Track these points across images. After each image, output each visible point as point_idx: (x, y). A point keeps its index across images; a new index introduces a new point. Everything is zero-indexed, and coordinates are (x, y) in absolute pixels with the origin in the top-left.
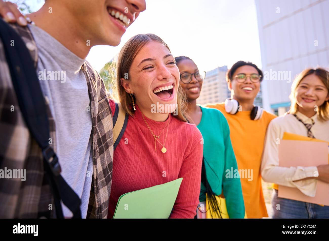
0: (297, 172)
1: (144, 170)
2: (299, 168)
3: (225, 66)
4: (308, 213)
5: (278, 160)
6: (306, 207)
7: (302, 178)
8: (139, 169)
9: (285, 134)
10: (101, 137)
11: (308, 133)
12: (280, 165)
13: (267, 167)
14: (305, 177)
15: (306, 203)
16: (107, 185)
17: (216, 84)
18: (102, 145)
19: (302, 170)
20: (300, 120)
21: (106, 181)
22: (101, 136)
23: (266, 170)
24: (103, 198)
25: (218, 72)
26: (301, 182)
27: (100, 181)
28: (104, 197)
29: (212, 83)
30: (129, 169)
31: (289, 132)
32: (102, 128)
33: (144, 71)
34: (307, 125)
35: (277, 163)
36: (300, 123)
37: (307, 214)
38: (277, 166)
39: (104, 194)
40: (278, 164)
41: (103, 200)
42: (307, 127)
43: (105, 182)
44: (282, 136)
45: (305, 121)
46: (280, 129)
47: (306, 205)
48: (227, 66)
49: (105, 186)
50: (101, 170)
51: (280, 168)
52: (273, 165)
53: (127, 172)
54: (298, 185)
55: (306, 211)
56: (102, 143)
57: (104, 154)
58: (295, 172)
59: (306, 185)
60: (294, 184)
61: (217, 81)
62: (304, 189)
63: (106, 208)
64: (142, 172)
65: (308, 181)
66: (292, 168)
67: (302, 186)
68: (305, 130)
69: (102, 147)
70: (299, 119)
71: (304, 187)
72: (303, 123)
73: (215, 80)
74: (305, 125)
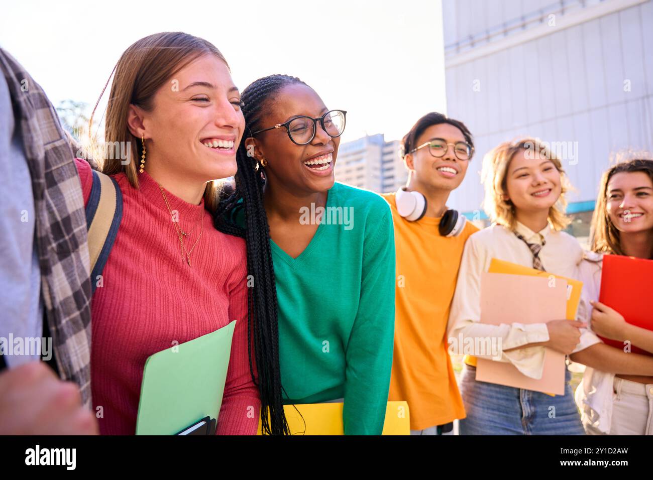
0: (513, 332)
1: (170, 298)
2: (516, 325)
3: (379, 134)
4: (521, 408)
5: (479, 310)
6: (519, 398)
7: (520, 345)
8: (160, 297)
9: (494, 262)
10: (59, 219)
11: (534, 261)
12: (482, 321)
13: (458, 325)
14: (525, 342)
15: (519, 389)
16: (85, 326)
17: (360, 169)
18: (63, 237)
19: (521, 330)
20: (520, 237)
21: (83, 319)
22: (61, 216)
23: (458, 331)
24: (78, 358)
25: (365, 146)
26: (518, 351)
27: (68, 319)
28: (79, 356)
29: (354, 166)
30: (139, 297)
31: (499, 257)
32: (60, 199)
33: (193, 102)
34: (533, 247)
35: (476, 317)
36: (521, 242)
37: (520, 410)
38: (477, 322)
39: (80, 349)
40: (478, 319)
41: (79, 365)
42: (533, 251)
43: (81, 322)
44: (488, 266)
45: (530, 239)
46: (486, 252)
47: (519, 393)
48: (383, 135)
49: (80, 330)
50: (70, 293)
51: (483, 326)
52: (471, 321)
53: (137, 305)
54: (513, 358)
55: (518, 405)
56: (65, 234)
57: (72, 259)
58: (508, 333)
59: (525, 357)
60: (507, 355)
61: (363, 163)
62: (522, 365)
63: (87, 381)
64: (168, 303)
65: (530, 351)
66: (503, 326)
67: (520, 360)
68: (528, 255)
69: (66, 242)
70: (518, 235)
71: (523, 362)
72: (525, 242)
73: (358, 160)
74: (529, 245)
